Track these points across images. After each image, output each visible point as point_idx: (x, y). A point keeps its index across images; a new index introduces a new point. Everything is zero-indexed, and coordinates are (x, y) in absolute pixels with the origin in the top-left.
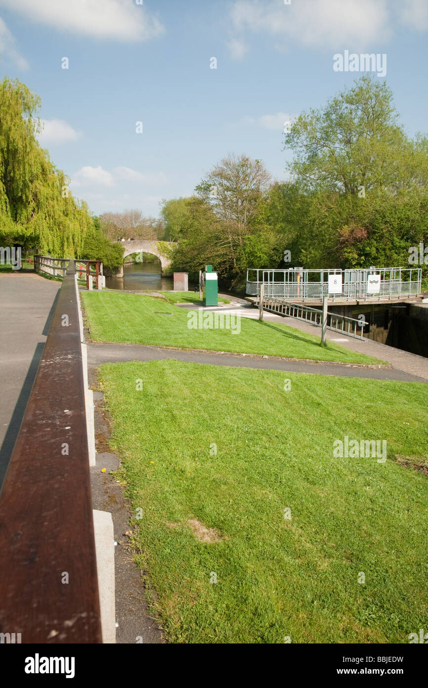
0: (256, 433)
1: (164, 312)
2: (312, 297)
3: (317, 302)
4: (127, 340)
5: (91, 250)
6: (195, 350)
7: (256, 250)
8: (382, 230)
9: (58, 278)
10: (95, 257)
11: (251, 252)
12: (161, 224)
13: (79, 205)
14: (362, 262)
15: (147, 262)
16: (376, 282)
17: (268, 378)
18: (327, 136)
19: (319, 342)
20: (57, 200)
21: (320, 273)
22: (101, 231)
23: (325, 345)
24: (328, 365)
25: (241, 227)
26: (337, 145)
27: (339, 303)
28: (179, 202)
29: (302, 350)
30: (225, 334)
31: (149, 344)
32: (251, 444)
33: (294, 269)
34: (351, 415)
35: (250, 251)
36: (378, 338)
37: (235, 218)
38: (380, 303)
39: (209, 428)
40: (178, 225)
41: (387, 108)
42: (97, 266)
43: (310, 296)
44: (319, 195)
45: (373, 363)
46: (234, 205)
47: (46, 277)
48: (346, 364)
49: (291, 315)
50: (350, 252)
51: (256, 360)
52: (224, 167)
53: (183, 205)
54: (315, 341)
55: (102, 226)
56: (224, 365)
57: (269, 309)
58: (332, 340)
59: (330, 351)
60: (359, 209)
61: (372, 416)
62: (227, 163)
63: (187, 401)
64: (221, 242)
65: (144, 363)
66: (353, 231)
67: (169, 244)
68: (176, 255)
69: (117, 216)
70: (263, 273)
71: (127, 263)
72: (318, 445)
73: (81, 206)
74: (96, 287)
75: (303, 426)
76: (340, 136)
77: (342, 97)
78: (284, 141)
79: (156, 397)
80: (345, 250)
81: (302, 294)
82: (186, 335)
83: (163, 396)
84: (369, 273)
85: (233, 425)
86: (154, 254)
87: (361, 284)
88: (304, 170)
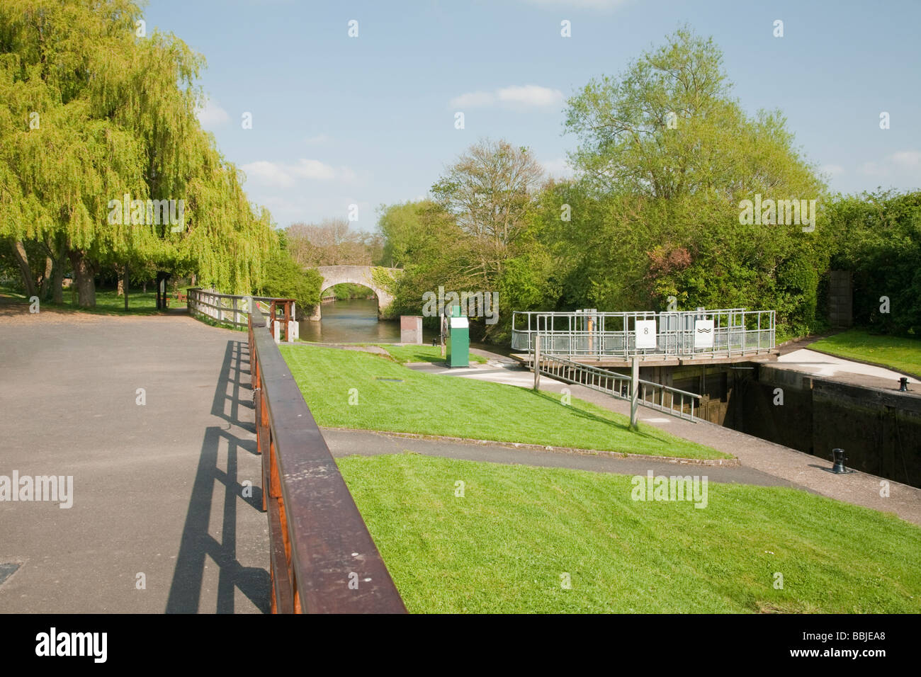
0: (548, 568)
1: (390, 377)
2: (611, 353)
3: (618, 361)
4: (342, 424)
5: (272, 280)
6: (444, 438)
7: (522, 280)
8: (713, 252)
9: (224, 324)
10: (278, 291)
11: (515, 284)
12: (378, 241)
13: (258, 214)
14: (684, 300)
15: (356, 297)
16: (708, 331)
17: (556, 481)
18: (626, 115)
19: (627, 424)
20: (226, 207)
21: (623, 317)
22: (287, 251)
23: (636, 429)
24: (643, 461)
25: (500, 245)
26: (641, 128)
27: (652, 362)
28: (406, 209)
29: (603, 437)
30: (486, 413)
31: (374, 430)
32: (542, 585)
33: (583, 311)
34: (685, 539)
35: (513, 281)
36: (713, 416)
37: (490, 233)
38: (715, 362)
39: (477, 561)
40: (403, 242)
41: (715, 75)
42: (287, 307)
43: (608, 353)
44: (618, 200)
45: (710, 456)
46: (490, 213)
47: (208, 323)
48: (671, 459)
49: (578, 380)
50: (665, 286)
51: (535, 454)
52: (475, 158)
53: (413, 213)
54: (620, 422)
55: (289, 245)
56: (488, 461)
57: (547, 372)
58: (644, 420)
59: (644, 439)
60: (677, 221)
61: (717, 541)
62: (478, 152)
63: (441, 519)
64: (469, 268)
65: (371, 459)
66: (669, 254)
67: (391, 271)
68: (401, 287)
69: (311, 229)
70: (538, 317)
71: (327, 299)
72: (641, 587)
73: (261, 215)
74: (284, 337)
75: (615, 556)
76: (646, 115)
77: (648, 59)
78: (564, 122)
79: (394, 512)
80: (659, 281)
81: (595, 350)
82: (427, 414)
83: (407, 511)
84: (696, 318)
85: (513, 555)
86: (368, 285)
87: (684, 334)
88: (593, 164)
